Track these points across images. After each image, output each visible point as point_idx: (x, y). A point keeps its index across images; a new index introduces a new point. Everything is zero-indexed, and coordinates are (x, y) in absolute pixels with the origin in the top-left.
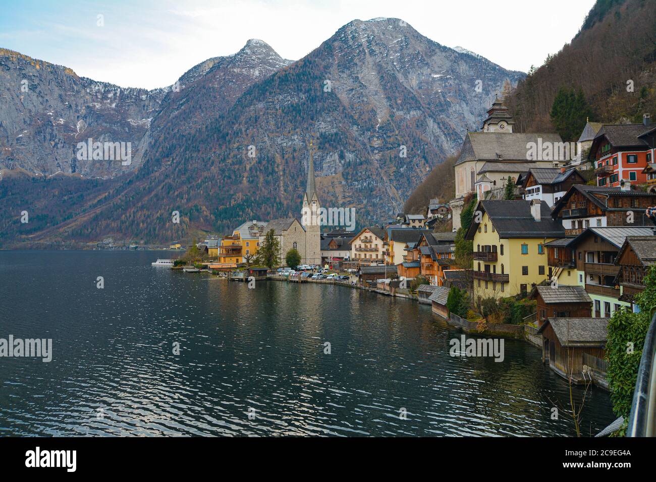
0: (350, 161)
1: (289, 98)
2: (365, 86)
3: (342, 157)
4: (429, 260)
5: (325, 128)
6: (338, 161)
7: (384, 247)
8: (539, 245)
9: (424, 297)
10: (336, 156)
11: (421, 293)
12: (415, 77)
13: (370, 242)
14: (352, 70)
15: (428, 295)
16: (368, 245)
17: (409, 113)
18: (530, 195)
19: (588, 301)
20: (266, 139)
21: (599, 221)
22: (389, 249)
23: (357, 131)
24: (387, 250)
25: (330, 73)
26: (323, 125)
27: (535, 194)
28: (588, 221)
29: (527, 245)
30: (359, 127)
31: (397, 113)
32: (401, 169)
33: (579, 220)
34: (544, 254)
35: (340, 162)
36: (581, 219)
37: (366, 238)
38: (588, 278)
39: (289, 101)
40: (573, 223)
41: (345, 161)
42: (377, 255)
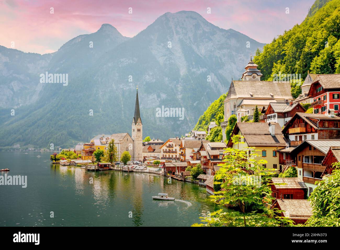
0: (163, 99)
1: (127, 60)
2: (173, 54)
3: (159, 96)
4: (206, 159)
5: (149, 79)
6: (156, 99)
7: (180, 151)
8: (273, 151)
9: (202, 182)
10: (155, 96)
11: (200, 180)
12: (203, 48)
13: (172, 147)
14: (165, 44)
15: (204, 180)
16: (171, 149)
17: (199, 70)
18: (269, 119)
19: (305, 187)
20: (113, 85)
21: (313, 136)
22: (183, 152)
23: (168, 81)
24: (182, 153)
25: (152, 46)
26: (147, 77)
27: (273, 119)
28: (305, 136)
29: (266, 151)
30: (170, 78)
31: (192, 70)
32: (195, 104)
33: (300, 135)
34: (277, 156)
35: (158, 100)
36: (301, 135)
37: (170, 145)
38: (305, 173)
39: (127, 62)
40: (296, 137)
41: (161, 99)
42: (176, 156)
